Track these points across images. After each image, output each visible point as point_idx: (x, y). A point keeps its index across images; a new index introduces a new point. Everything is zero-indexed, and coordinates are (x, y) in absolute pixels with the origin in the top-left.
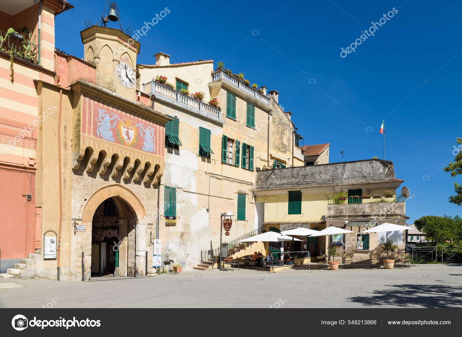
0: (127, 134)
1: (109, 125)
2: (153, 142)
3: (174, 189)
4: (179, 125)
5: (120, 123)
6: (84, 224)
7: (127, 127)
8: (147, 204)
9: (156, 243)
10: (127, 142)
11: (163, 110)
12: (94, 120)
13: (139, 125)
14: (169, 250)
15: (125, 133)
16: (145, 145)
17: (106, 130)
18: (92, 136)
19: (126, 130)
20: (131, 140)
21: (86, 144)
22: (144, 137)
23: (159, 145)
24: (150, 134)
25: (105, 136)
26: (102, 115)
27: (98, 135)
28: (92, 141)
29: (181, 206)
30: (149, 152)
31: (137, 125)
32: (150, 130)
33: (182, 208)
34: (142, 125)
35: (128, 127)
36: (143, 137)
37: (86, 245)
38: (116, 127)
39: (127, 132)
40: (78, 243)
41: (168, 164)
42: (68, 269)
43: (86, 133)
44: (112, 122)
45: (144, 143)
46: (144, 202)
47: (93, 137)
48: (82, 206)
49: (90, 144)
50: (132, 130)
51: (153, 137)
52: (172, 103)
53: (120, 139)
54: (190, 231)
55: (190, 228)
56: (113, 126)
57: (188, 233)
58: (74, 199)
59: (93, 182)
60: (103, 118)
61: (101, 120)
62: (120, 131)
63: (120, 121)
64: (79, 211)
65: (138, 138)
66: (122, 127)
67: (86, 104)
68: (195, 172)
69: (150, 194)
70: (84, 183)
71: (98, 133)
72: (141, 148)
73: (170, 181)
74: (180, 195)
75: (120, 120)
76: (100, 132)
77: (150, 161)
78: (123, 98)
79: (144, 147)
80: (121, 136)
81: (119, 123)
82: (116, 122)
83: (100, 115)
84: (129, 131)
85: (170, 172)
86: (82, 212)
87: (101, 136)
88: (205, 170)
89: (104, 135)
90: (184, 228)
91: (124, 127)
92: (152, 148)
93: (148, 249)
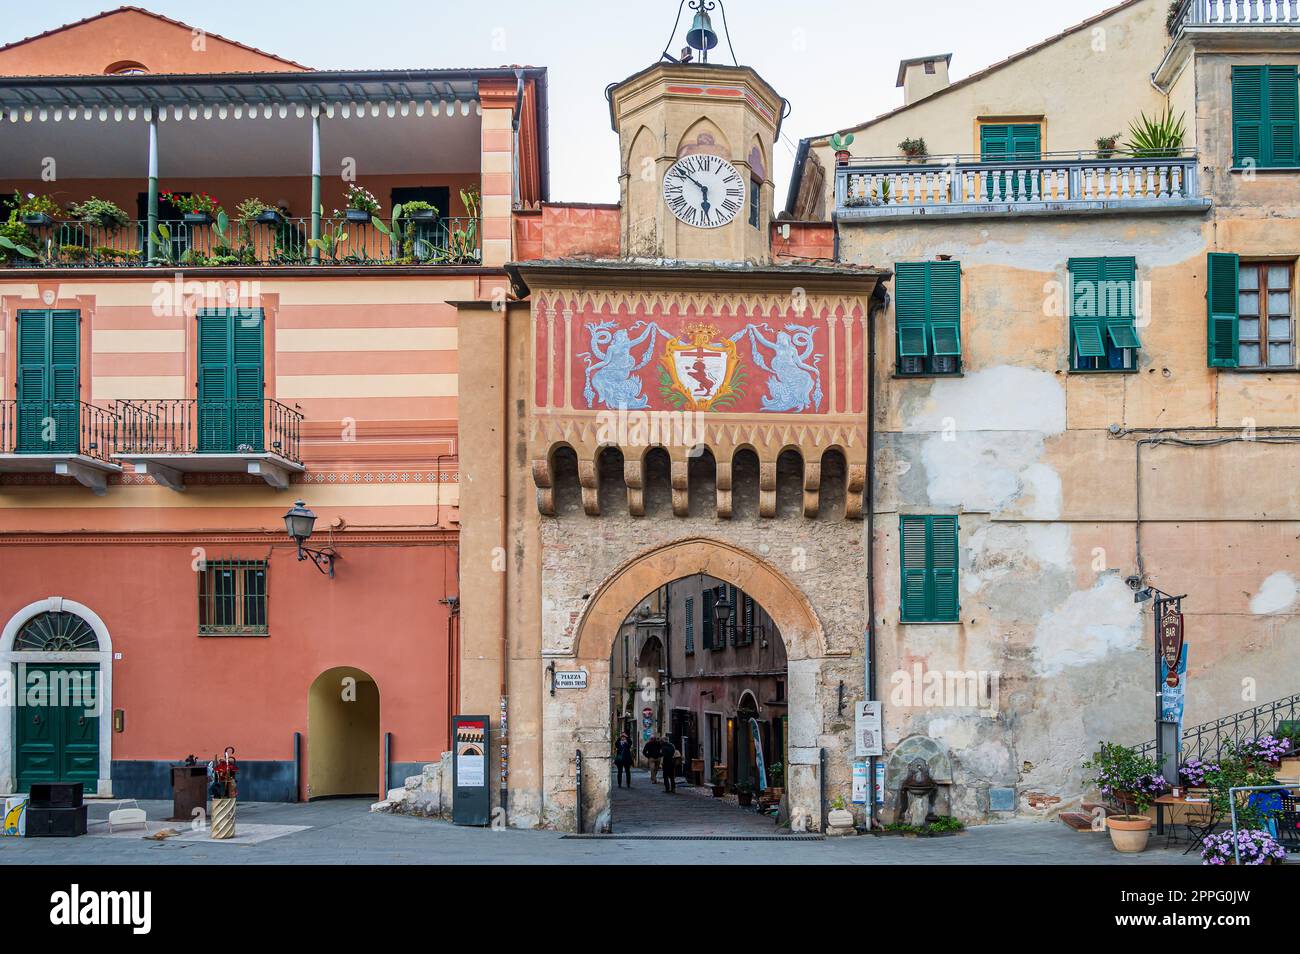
0: (699, 373)
1: (629, 362)
2: (813, 374)
3: (950, 520)
4: (962, 283)
5: (668, 347)
6: (583, 668)
7: (696, 351)
8: (824, 588)
9: (864, 715)
10: (696, 399)
11: (885, 251)
12: (574, 360)
13: (745, 331)
14: (930, 745)
15: (688, 371)
16: (773, 392)
17: (618, 380)
18: (568, 408)
19: (691, 361)
20: (713, 390)
21: (550, 438)
22: (769, 365)
23: (841, 377)
24: (794, 351)
25: (614, 398)
26: (603, 337)
27: (590, 401)
28: (570, 423)
29: (984, 580)
30: (792, 410)
31: (739, 335)
32: (796, 336)
33: (989, 586)
34: (761, 330)
35: (700, 348)
36: (764, 367)
37: (589, 728)
38: (654, 362)
39: (700, 366)
40: (564, 722)
41: (912, 436)
42: (535, 797)
43: (548, 405)
44: (637, 352)
45: (772, 384)
46: (807, 583)
47: (573, 410)
48: (574, 615)
49: (563, 434)
50: (719, 355)
51: (811, 356)
52: (917, 212)
53: (669, 396)
54: (1034, 672)
55: (1032, 660)
56: (644, 359)
57: (1025, 679)
58: (550, 597)
59: (610, 542)
60: (604, 348)
61: (598, 353)
62: (668, 371)
63: (667, 340)
64: (565, 633)
65: (745, 375)
66: (677, 355)
67: (546, 323)
68: (1049, 440)
69: (834, 553)
70: (580, 547)
71: (589, 394)
72: (757, 407)
73: (925, 496)
74: (973, 542)
75: (668, 335)
76: (594, 390)
77: (797, 439)
78: (693, 264)
79: (770, 398)
80: (675, 386)
81: (664, 346)
82: (652, 345)
83: (595, 341)
84: (707, 361)
85: (921, 465)
86: (574, 632)
87: (601, 400)
88: (1111, 421)
89: (612, 397)
90: (1002, 661)
91: (682, 354)
92: (807, 395)
93: (833, 742)
